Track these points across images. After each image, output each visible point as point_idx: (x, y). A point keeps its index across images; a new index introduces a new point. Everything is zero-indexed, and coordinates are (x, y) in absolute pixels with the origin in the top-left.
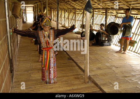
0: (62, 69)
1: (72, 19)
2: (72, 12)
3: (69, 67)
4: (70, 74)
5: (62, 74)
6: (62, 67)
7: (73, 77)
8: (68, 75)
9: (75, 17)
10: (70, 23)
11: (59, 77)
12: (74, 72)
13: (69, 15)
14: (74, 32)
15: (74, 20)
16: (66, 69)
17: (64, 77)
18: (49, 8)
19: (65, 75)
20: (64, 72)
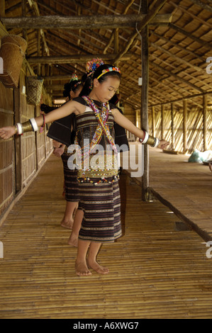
0: (151, 255)
1: (194, 129)
2: (193, 109)
3: (179, 250)
4: (180, 274)
5: (149, 271)
6: (153, 251)
7: (192, 282)
8: (171, 275)
9: (204, 121)
10: (187, 140)
11: (136, 282)
12: (196, 268)
13: (184, 120)
14: (201, 162)
15: (199, 130)
16: (166, 257)
17: (155, 279)
18: (130, 109)
19: (161, 274)
20: (158, 267)
